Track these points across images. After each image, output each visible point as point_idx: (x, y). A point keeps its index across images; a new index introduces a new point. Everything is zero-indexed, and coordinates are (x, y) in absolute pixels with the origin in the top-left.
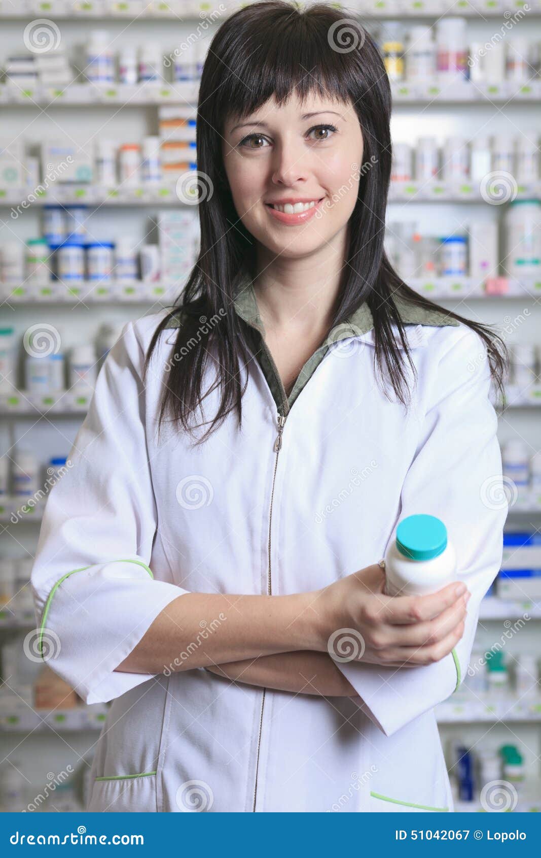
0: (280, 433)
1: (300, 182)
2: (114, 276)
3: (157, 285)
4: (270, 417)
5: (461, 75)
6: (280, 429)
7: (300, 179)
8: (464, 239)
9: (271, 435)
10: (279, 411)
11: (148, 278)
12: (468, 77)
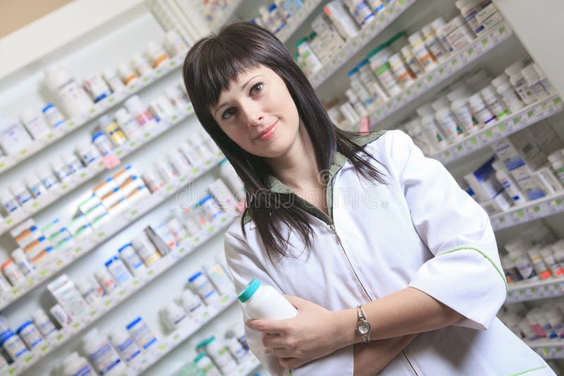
0: (335, 233)
1: (261, 120)
2: (44, 336)
3: (73, 324)
4: (325, 230)
5: (153, 121)
6: (334, 232)
7: (260, 118)
8: (211, 196)
9: (331, 238)
10: (328, 224)
11: (64, 324)
12: (158, 120)
